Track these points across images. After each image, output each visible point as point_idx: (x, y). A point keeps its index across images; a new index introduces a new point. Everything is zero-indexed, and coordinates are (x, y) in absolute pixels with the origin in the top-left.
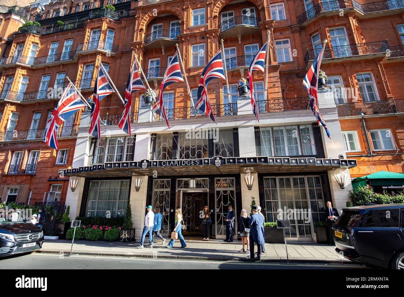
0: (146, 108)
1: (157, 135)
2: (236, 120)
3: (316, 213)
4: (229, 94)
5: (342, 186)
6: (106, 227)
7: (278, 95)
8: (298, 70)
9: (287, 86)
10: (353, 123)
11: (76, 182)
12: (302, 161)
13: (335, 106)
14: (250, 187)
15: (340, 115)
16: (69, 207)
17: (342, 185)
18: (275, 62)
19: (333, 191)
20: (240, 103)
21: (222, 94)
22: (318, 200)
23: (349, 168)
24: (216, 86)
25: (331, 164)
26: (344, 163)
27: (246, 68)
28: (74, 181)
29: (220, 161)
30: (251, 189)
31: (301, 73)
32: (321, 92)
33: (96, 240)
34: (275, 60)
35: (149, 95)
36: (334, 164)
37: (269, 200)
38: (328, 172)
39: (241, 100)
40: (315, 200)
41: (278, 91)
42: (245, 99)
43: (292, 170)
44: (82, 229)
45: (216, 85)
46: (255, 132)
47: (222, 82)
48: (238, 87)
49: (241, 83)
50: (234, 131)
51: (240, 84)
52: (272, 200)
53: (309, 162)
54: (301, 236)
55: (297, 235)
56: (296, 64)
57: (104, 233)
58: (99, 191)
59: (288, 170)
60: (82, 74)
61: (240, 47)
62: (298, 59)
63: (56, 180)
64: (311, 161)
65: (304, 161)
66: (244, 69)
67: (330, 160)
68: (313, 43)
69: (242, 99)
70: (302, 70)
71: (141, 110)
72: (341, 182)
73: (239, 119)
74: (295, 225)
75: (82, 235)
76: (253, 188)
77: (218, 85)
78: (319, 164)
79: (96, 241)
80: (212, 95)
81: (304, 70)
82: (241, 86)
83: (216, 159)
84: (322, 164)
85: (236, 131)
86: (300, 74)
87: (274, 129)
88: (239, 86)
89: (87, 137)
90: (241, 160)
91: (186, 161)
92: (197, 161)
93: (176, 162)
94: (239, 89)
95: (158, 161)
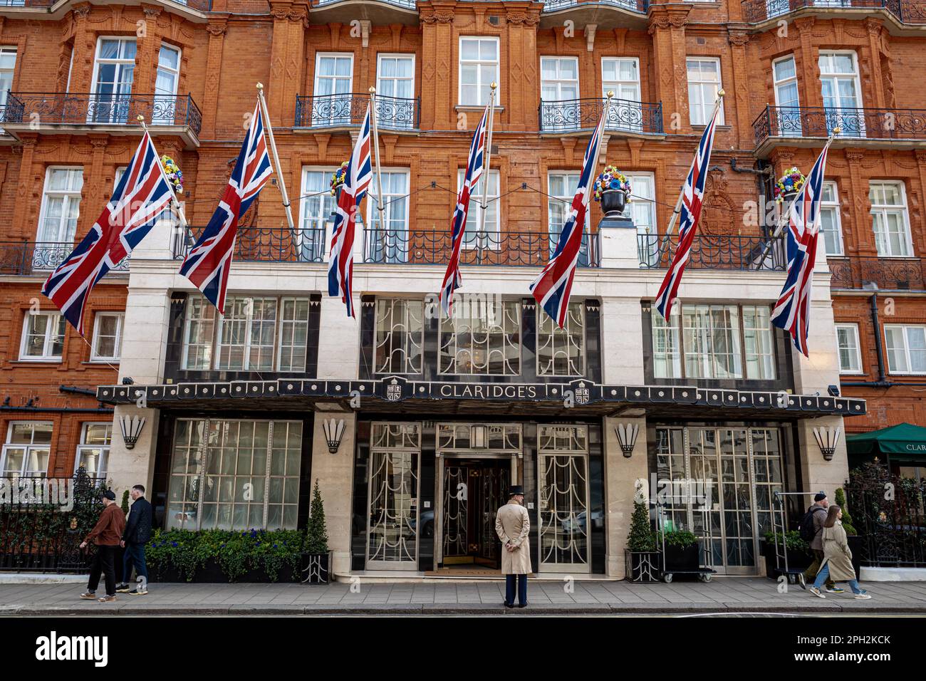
1: (376, 301)
2: (598, 279)
3: (765, 512)
5: (826, 454)
8: (737, 153)
10: (852, 306)
11: (140, 421)
12: (762, 399)
13: (826, 269)
14: (627, 451)
17: (829, 452)
18: (688, 128)
19: (807, 464)
20: (609, 236)
22: (772, 483)
24: (532, 173)
26: (840, 406)
27: (615, 134)
28: (136, 418)
29: (587, 392)
30: (629, 454)
39: (612, 227)
40: (767, 483)
42: (621, 228)
45: (529, 168)
46: (644, 314)
47: (549, 163)
48: (600, 189)
49: (610, 181)
50: (589, 308)
51: (607, 184)
55: (724, 561)
56: (732, 132)
60: (91, 69)
61: (590, 60)
62: (737, 123)
63: (103, 410)
65: (766, 399)
66: (609, 137)
67: (815, 398)
68: (775, 82)
69: (614, 225)
70: (746, 152)
72: (826, 446)
76: (635, 453)
77: (535, 168)
80: (519, 197)
81: (751, 156)
82: (610, 188)
83: (578, 387)
84: (799, 408)
85: (593, 308)
86: (739, 163)
87: (685, 308)
89: (162, 290)
90: (638, 394)
91: (504, 387)
92: (532, 389)
93: (478, 389)
94: (602, 195)
95: (430, 383)
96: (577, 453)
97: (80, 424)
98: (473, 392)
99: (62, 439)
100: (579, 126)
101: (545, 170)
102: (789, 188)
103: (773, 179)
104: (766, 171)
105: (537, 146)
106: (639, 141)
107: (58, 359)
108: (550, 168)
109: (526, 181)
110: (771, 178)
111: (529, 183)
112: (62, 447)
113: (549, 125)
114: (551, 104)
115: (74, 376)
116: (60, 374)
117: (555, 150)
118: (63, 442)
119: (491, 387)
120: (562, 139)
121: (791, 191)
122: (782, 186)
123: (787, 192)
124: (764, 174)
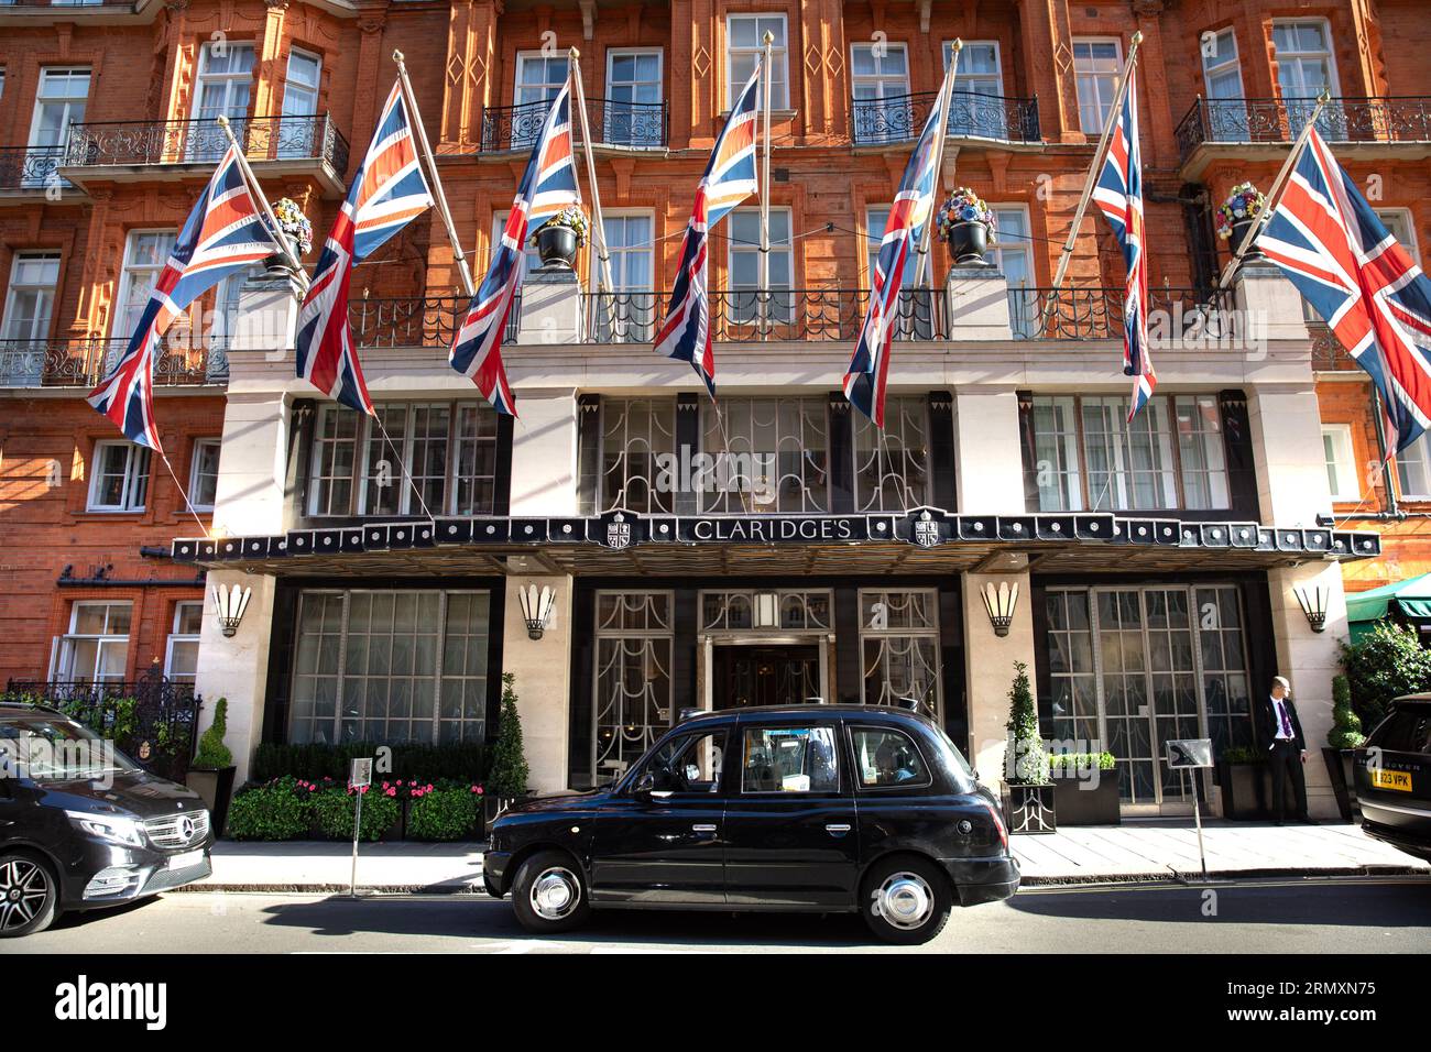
0: (554, 283)
1: (602, 403)
2: (948, 358)
3: (1219, 717)
4: (923, 253)
5: (1315, 622)
6: (414, 783)
7: (1086, 268)
8: (1154, 172)
9: (1109, 234)
10: (1342, 397)
11: (243, 594)
12: (1217, 534)
13: (1304, 334)
14: (1000, 627)
15: (1317, 365)
16: (222, 705)
17: (1319, 618)
18: (1077, 134)
19: (1285, 639)
20: (964, 291)
21: (863, 242)
22: (1229, 672)
23: (1341, 561)
24: (841, 208)
25: (1303, 547)
26: (1339, 544)
27: (966, 144)
28: (237, 589)
29: (934, 526)
30: (1005, 632)
31: (1161, 187)
32: (1258, 278)
33: (373, 838)
34: (1075, 125)
35: (562, 224)
36: (1312, 547)
37: (1061, 672)
38: (1270, 573)
39: (967, 278)
40: (1221, 672)
41: (1086, 254)
42: (982, 278)
43: (1159, 564)
44: (299, 795)
45: (839, 200)
46: (1022, 412)
47: (866, 192)
48: (947, 223)
49: (961, 208)
50: (935, 405)
51: (958, 214)
52: (1071, 675)
53: (1237, 537)
54: (1167, 797)
55: (1156, 795)
57: (404, 809)
58: (343, 636)
59: (1145, 565)
60: (192, 89)
61: (925, 45)
62: (1151, 130)
63: (100, 581)
64: (1245, 534)
65: (1223, 534)
66: (957, 150)
67: (1300, 532)
68: (1206, 70)
69: (971, 275)
70: (1167, 173)
71: (534, 288)
72: (1315, 610)
73: (957, 358)
74: (1151, 762)
75: (301, 819)
76: (1013, 629)
77: (846, 200)
78: (1265, 545)
79: (372, 841)
80: (823, 244)
81: (1175, 177)
82: (962, 220)
83: (919, 519)
84: (1275, 546)
85: (942, 405)
86: (1157, 190)
87: (1085, 401)
88: (953, 222)
89: (276, 396)
90: (1017, 527)
91: (798, 522)
92: (843, 524)
93: (756, 526)
94: (950, 232)
95: (677, 518)
96: (922, 633)
97: (173, 603)
98: (747, 532)
99: (146, 626)
100: (911, 134)
101: (861, 202)
102: (1239, 213)
103: (1210, 211)
104: (1199, 200)
105: (848, 167)
106: (1004, 155)
107: (141, 509)
108: (870, 201)
109: (832, 221)
110: (1206, 210)
111: (835, 222)
112: (146, 638)
113: (866, 134)
114: (868, 104)
115: (163, 533)
116: (140, 529)
117: (875, 173)
118: (147, 631)
119: (777, 523)
120: (886, 156)
121: (1243, 219)
122: (1229, 212)
123: (1237, 220)
124: (1194, 205)
